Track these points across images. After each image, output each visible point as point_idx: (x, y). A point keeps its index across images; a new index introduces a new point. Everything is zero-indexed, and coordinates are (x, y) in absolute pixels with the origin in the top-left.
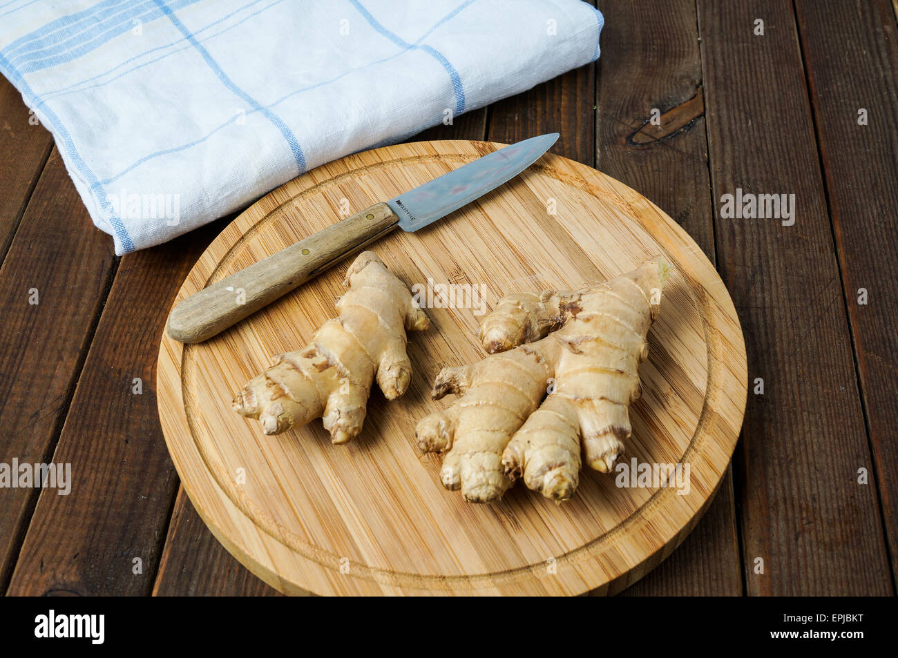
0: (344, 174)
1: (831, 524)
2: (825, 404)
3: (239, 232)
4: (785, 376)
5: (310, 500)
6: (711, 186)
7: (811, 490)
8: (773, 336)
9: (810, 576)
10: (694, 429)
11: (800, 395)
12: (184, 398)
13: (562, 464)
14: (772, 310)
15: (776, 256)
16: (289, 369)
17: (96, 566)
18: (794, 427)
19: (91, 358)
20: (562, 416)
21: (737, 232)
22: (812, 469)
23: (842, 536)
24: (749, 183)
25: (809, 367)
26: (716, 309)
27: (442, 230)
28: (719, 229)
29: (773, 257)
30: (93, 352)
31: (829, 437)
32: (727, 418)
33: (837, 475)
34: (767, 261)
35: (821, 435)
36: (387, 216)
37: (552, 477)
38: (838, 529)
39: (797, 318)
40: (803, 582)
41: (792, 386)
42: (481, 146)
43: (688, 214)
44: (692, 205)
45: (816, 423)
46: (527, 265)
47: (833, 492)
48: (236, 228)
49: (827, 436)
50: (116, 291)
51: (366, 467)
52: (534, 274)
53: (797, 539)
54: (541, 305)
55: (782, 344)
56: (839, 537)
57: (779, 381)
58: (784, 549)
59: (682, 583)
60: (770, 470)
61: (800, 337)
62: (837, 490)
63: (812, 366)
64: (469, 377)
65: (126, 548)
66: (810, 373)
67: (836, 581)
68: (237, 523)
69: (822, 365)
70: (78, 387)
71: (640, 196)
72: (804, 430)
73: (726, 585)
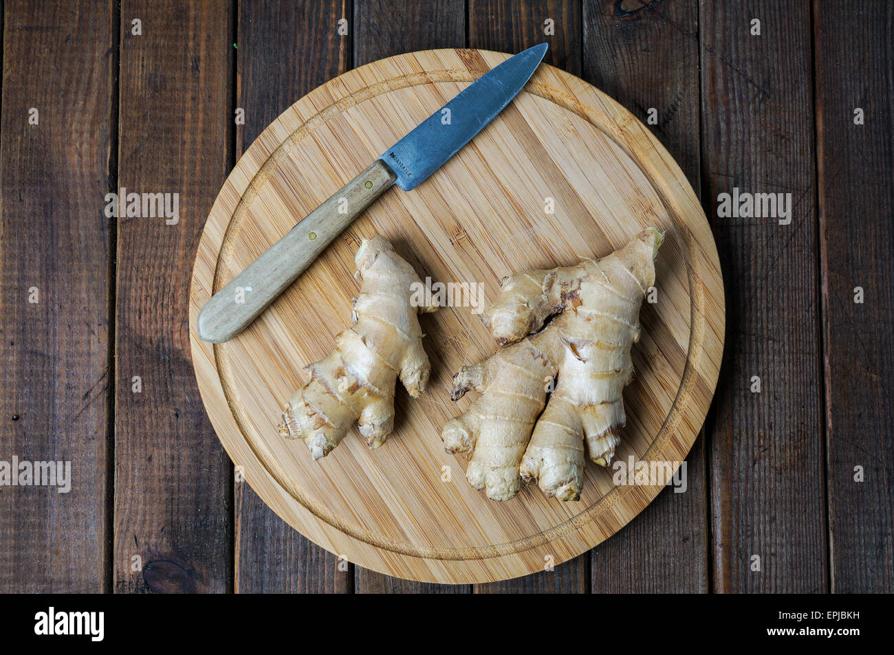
0: (330, 106)
1: (783, 450)
2: (789, 331)
3: (236, 194)
4: (756, 303)
5: (355, 488)
6: (700, 68)
7: (769, 418)
8: (749, 260)
9: (762, 498)
10: (676, 390)
11: (768, 322)
12: (225, 392)
13: (572, 479)
14: (750, 228)
15: (758, 161)
16: (324, 393)
17: (181, 537)
18: (760, 356)
19: (120, 329)
20: (569, 429)
21: (723, 132)
22: (772, 398)
23: (790, 460)
24: (738, 64)
25: (778, 291)
26: (701, 256)
27: (438, 178)
28: (705, 127)
29: (755, 163)
30: (119, 321)
31: (789, 365)
32: (705, 377)
33: (792, 402)
34: (750, 169)
35: (782, 364)
36: (385, 180)
37: (563, 491)
38: (788, 454)
39: (772, 236)
40: (756, 503)
41: (762, 313)
42: (467, 56)
43: (675, 109)
44: (680, 96)
45: (779, 352)
46: (523, 215)
47: (787, 419)
48: (232, 188)
49: (787, 364)
50: (124, 248)
51: (399, 452)
52: (531, 226)
53: (754, 466)
54: (544, 297)
55: (757, 266)
56: (788, 461)
57: (751, 308)
58: (743, 475)
59: (660, 512)
60: (737, 402)
61: (773, 258)
62: (790, 417)
63: (781, 290)
64: (484, 383)
65: (202, 518)
66: (778, 298)
67: (782, 501)
68: (299, 515)
69: (790, 288)
70: (116, 360)
71: (632, 116)
72: (768, 359)
73: (695, 510)
